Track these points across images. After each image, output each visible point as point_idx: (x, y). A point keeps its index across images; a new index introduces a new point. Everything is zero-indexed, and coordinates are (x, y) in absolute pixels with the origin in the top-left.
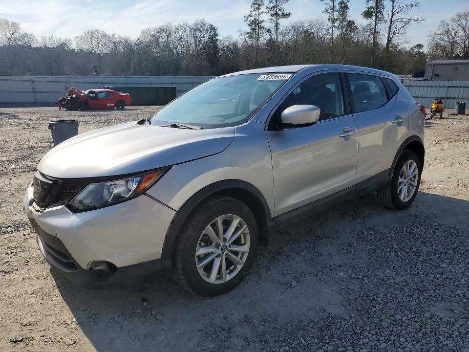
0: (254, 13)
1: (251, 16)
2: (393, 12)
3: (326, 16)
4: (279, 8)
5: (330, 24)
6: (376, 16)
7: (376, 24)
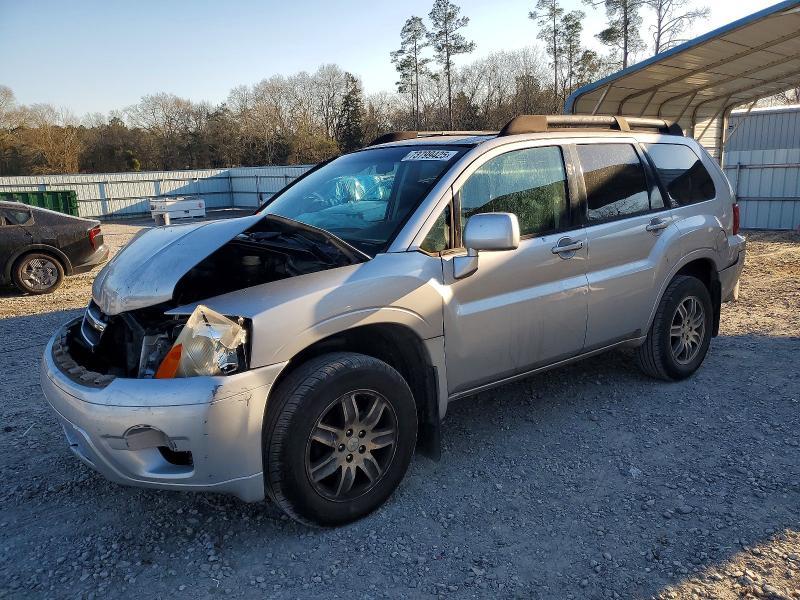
0: (409, 47)
1: (401, 52)
2: (660, 30)
3: (543, 44)
4: (451, 34)
5: (551, 59)
6: (626, 38)
7: (626, 54)
